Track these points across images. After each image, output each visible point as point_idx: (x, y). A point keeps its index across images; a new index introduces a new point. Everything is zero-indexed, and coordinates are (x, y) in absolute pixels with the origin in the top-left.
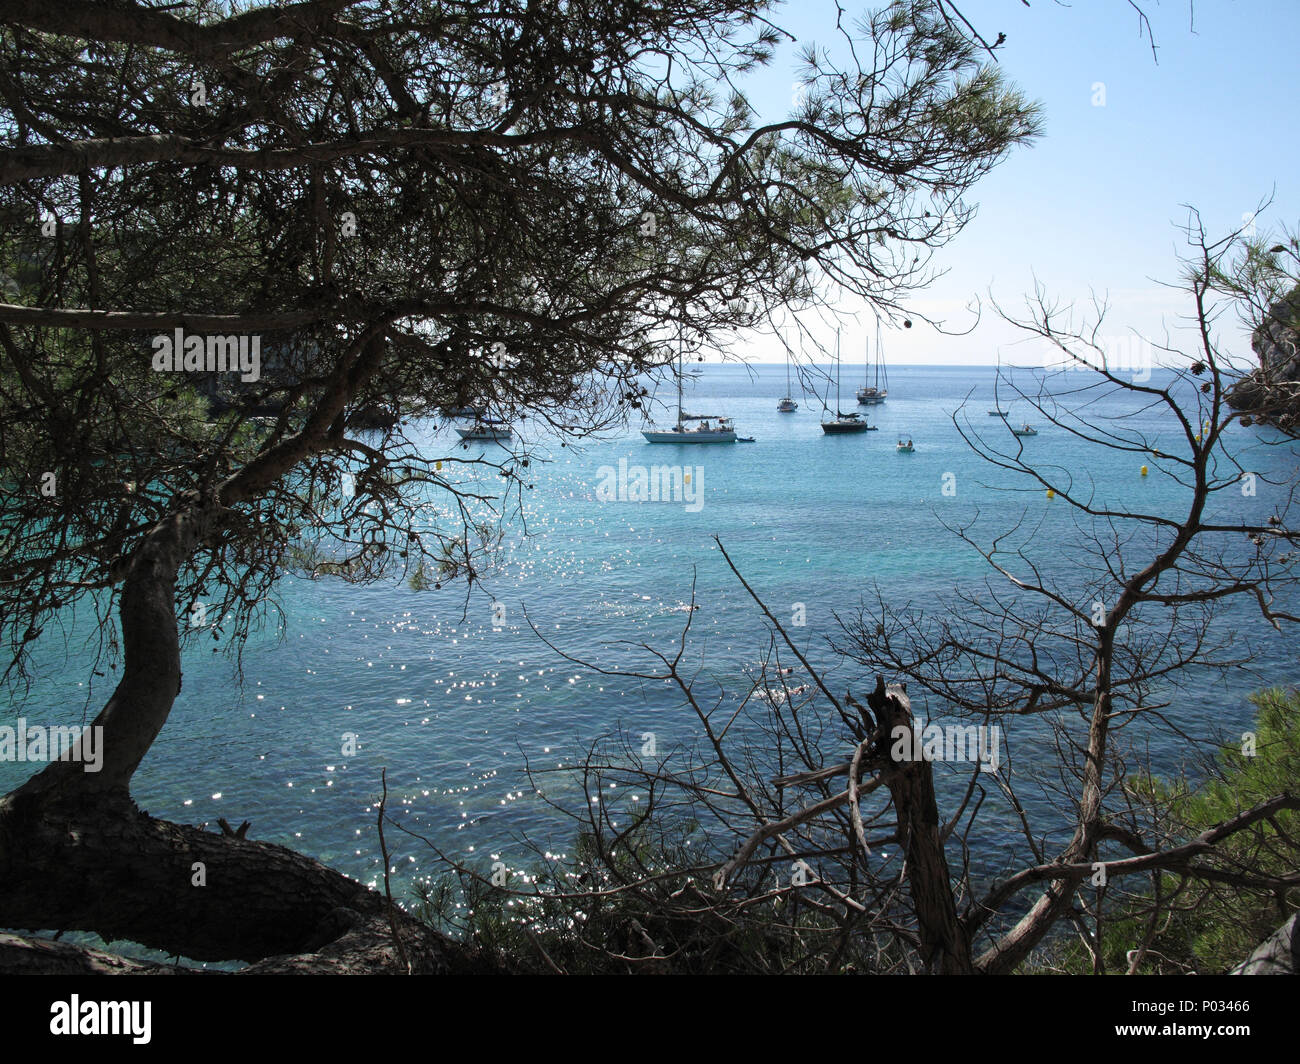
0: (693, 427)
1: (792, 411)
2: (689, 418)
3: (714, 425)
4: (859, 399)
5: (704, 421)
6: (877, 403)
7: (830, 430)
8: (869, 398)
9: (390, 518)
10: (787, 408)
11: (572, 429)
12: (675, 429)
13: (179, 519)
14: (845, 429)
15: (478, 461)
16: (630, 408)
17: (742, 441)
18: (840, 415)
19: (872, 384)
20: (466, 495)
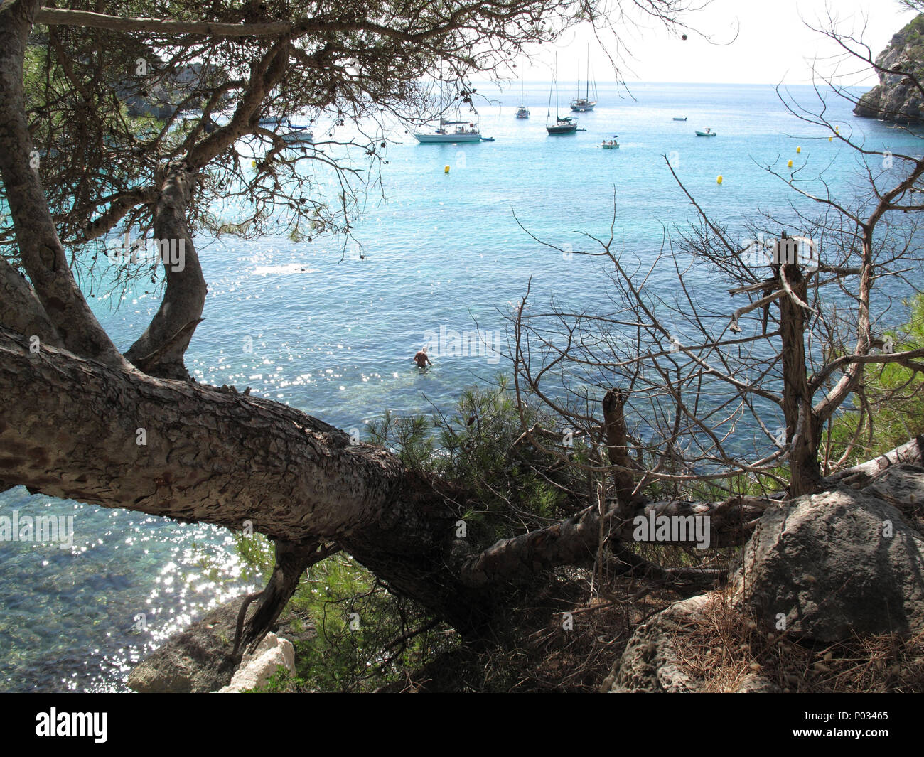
0: (450, 130)
1: (526, 118)
2: (448, 123)
3: (468, 128)
4: (572, 108)
5: (461, 125)
6: (586, 111)
7: (553, 132)
8: (582, 107)
9: (280, 188)
10: (523, 115)
11: (413, 120)
12: (438, 132)
13: (179, 181)
14: (563, 131)
15: (350, 143)
16: (463, 102)
17: (486, 140)
18: (558, 120)
19: (583, 96)
20: (343, 169)
